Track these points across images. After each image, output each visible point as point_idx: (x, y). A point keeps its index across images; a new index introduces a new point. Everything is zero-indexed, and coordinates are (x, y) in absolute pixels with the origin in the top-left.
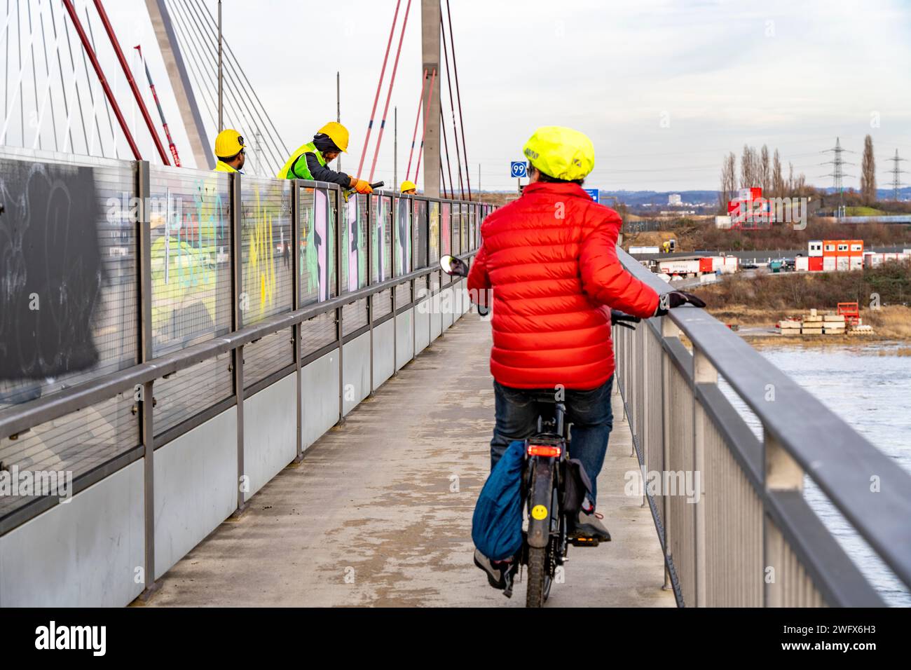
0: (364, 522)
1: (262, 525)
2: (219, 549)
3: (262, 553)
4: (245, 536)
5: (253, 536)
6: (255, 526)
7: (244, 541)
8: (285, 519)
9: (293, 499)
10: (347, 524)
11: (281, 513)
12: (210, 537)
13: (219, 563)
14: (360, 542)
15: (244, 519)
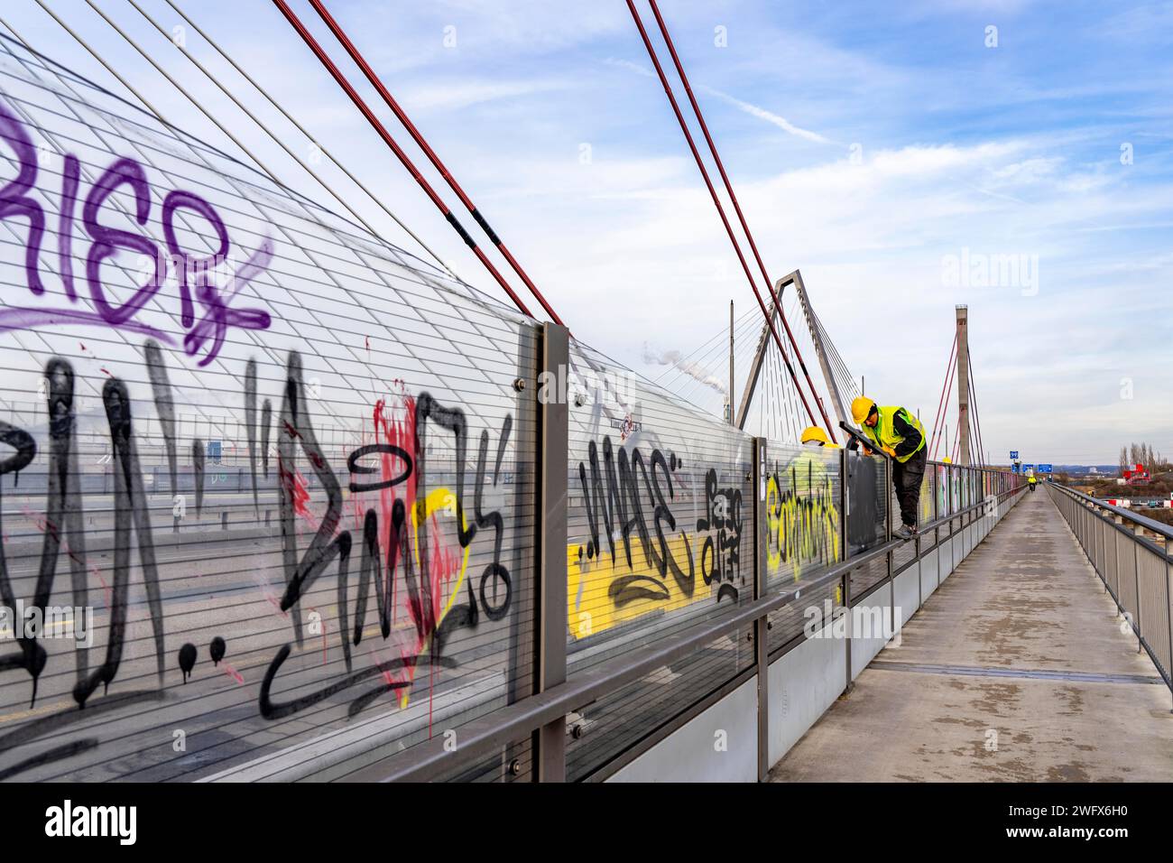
0: (980, 616)
1: (932, 616)
2: (916, 624)
3: (936, 627)
4: (925, 619)
5: (931, 620)
6: (929, 616)
7: (925, 622)
8: (941, 613)
9: (942, 605)
10: (971, 617)
11: (938, 610)
12: (910, 620)
13: (918, 630)
14: (981, 625)
15: (922, 612)
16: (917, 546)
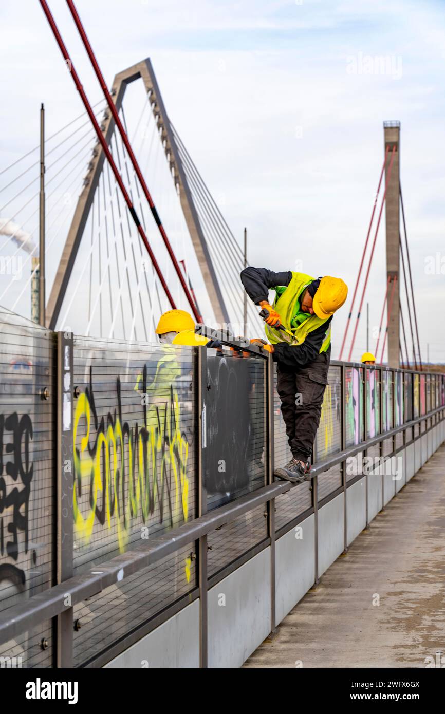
0: (401, 593)
1: (333, 595)
2: (309, 609)
4: (322, 601)
5: (328, 601)
6: (328, 595)
7: (323, 604)
8: (346, 590)
9: (348, 578)
10: (389, 594)
11: (342, 586)
12: (300, 602)
13: (311, 617)
14: (401, 606)
15: (319, 590)
16: (312, 491)
